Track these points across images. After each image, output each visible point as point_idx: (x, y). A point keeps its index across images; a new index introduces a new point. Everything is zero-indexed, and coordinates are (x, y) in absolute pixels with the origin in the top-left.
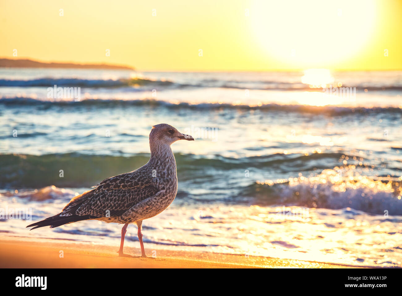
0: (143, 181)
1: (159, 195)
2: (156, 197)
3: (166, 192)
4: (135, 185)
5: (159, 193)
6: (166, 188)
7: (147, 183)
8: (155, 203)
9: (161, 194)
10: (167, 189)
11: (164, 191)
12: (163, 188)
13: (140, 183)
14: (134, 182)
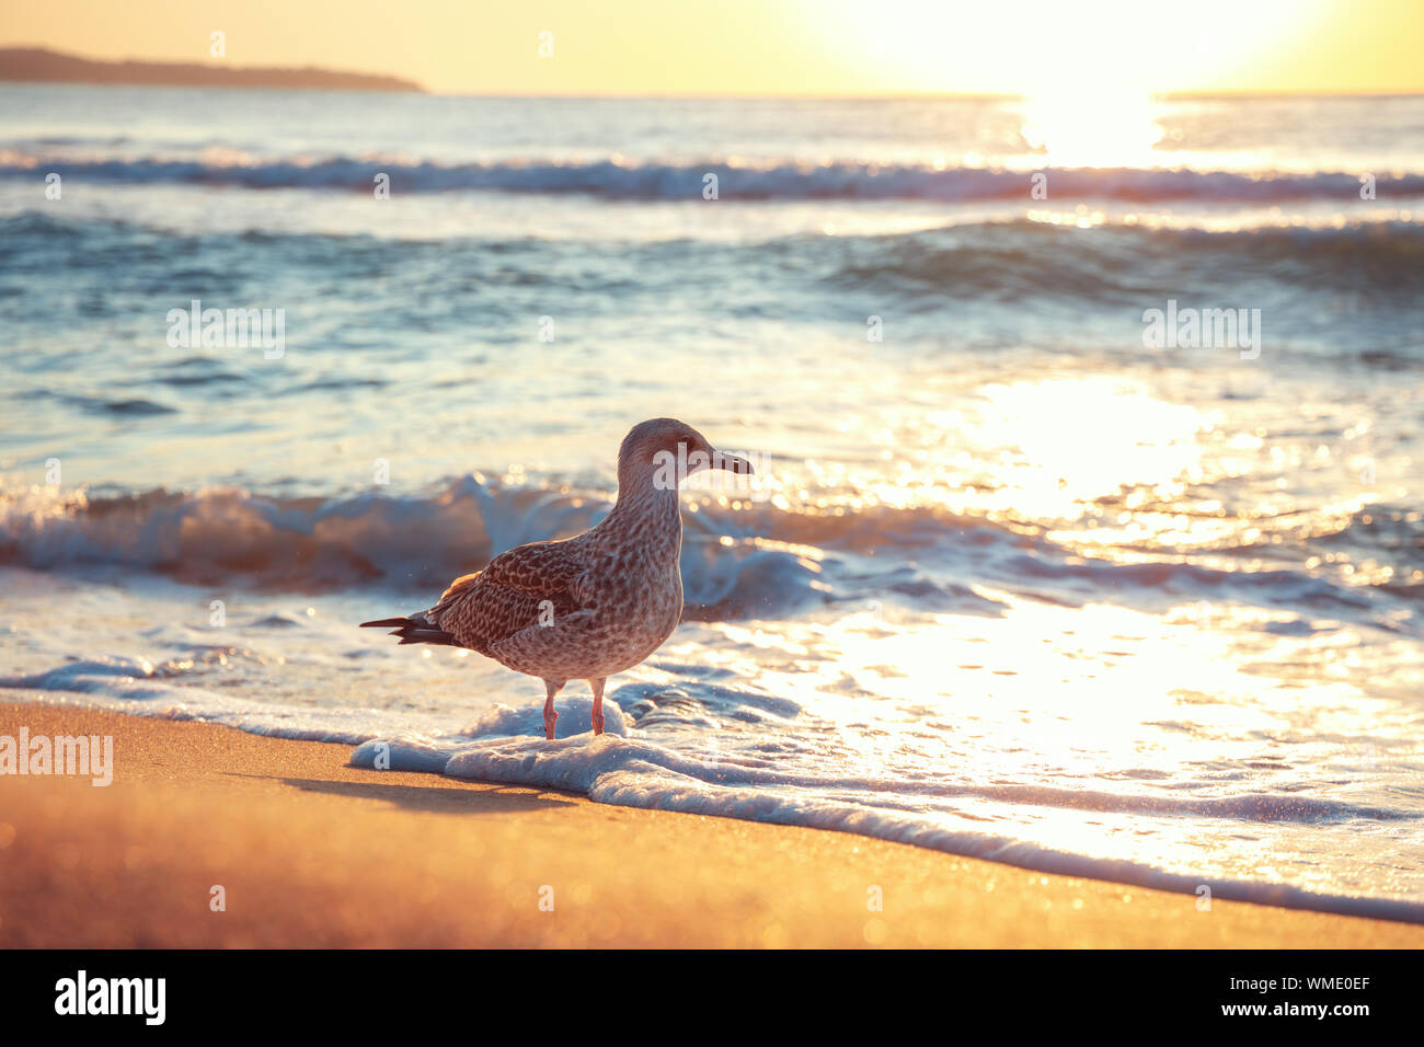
0: (551, 577)
1: (577, 621)
2: (565, 624)
3: (599, 617)
4: (533, 584)
5: (577, 614)
6: (599, 607)
7: (559, 583)
8: (562, 639)
9: (582, 621)
10: (602, 612)
11: (594, 613)
12: (592, 605)
13: (544, 578)
14: (532, 574)
